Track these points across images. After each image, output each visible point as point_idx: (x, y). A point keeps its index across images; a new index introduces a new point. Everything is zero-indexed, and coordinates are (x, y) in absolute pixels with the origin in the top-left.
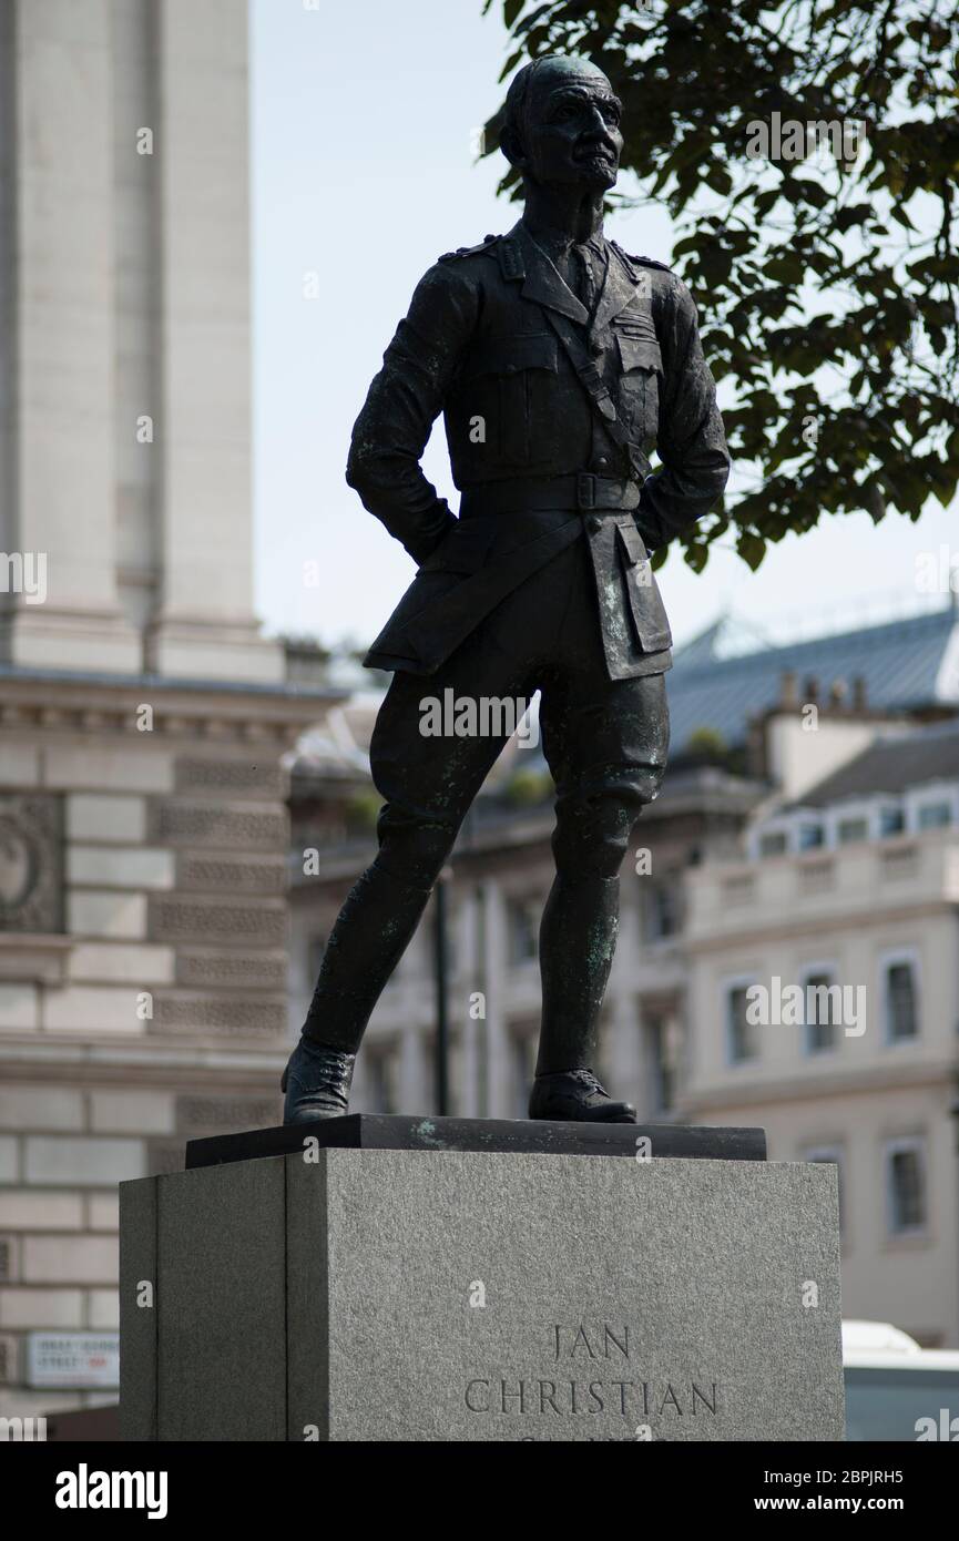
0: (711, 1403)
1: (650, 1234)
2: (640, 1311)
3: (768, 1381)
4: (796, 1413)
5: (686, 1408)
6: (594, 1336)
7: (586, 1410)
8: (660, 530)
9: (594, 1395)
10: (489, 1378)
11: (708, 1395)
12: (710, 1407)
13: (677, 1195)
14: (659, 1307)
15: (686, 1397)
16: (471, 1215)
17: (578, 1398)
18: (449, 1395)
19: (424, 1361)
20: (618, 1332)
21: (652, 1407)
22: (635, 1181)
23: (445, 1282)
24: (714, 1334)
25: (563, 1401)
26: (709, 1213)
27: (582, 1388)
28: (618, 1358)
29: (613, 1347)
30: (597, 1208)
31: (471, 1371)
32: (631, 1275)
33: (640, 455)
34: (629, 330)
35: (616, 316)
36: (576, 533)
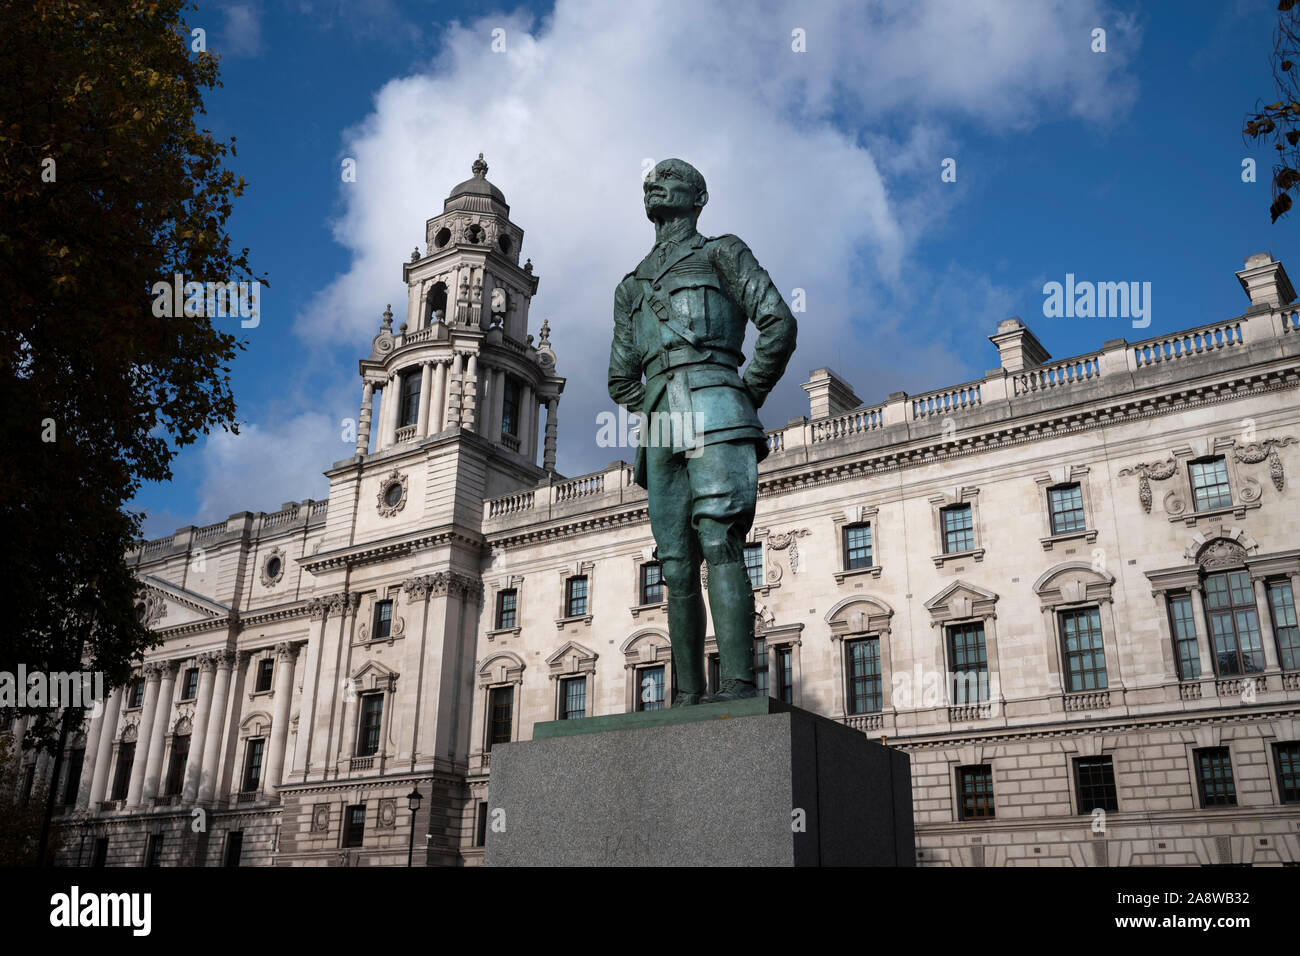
1: (666, 773)
2: (656, 824)
6: (630, 842)
13: (684, 747)
14: (670, 820)
20: (644, 839)
22: (658, 740)
26: (703, 756)
28: (643, 855)
30: (634, 761)
32: (652, 800)
33: (688, 331)
34: (680, 272)
35: (671, 268)
36: (664, 383)
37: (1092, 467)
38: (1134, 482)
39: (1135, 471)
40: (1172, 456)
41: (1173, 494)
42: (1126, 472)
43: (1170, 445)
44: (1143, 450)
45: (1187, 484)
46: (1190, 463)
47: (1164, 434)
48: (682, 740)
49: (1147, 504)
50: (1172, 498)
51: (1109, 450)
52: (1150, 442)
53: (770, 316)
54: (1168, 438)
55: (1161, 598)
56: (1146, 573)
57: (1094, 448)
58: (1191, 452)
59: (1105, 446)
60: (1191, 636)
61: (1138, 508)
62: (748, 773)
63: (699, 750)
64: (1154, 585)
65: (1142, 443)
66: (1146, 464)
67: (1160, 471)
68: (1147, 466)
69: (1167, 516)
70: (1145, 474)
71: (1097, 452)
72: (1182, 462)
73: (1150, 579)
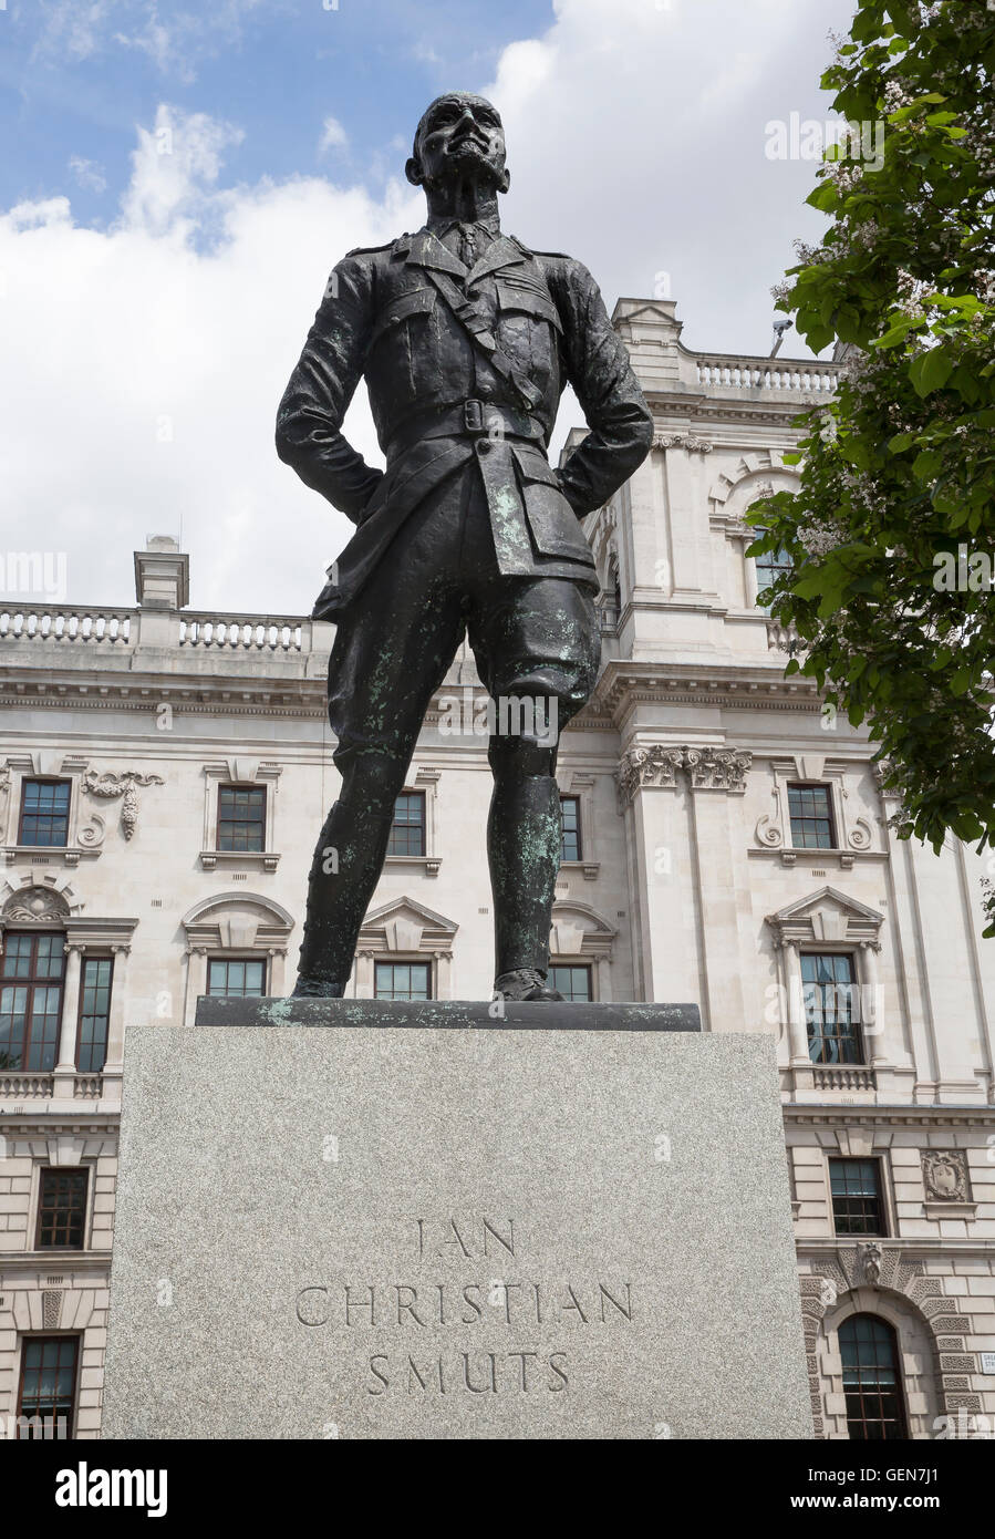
0: (626, 1308)
1: (541, 1113)
2: (529, 1201)
3: (699, 1279)
4: (740, 1316)
5: (593, 1311)
6: (471, 1232)
7: (458, 1320)
8: (590, 483)
9: (470, 1302)
10: (327, 1284)
11: (619, 1296)
12: (624, 1312)
13: (575, 1069)
14: (554, 1196)
15: (592, 1300)
16: (310, 1096)
17: (447, 1305)
18: (274, 1307)
19: (240, 1267)
20: (501, 1226)
21: (547, 1314)
23: (274, 1172)
24: (626, 1225)
25: (426, 1309)
26: (615, 1089)
27: (455, 1294)
28: (499, 1256)
29: (493, 1243)
30: (472, 1086)
31: (305, 1275)
32: (516, 1160)
33: (528, 383)
34: (512, 282)
35: (496, 270)
36: (467, 453)
48: (571, 1057)
53: (634, 407)
58: (31, 767)
62: (704, 1125)
63: (607, 1078)
72: (16, 778)
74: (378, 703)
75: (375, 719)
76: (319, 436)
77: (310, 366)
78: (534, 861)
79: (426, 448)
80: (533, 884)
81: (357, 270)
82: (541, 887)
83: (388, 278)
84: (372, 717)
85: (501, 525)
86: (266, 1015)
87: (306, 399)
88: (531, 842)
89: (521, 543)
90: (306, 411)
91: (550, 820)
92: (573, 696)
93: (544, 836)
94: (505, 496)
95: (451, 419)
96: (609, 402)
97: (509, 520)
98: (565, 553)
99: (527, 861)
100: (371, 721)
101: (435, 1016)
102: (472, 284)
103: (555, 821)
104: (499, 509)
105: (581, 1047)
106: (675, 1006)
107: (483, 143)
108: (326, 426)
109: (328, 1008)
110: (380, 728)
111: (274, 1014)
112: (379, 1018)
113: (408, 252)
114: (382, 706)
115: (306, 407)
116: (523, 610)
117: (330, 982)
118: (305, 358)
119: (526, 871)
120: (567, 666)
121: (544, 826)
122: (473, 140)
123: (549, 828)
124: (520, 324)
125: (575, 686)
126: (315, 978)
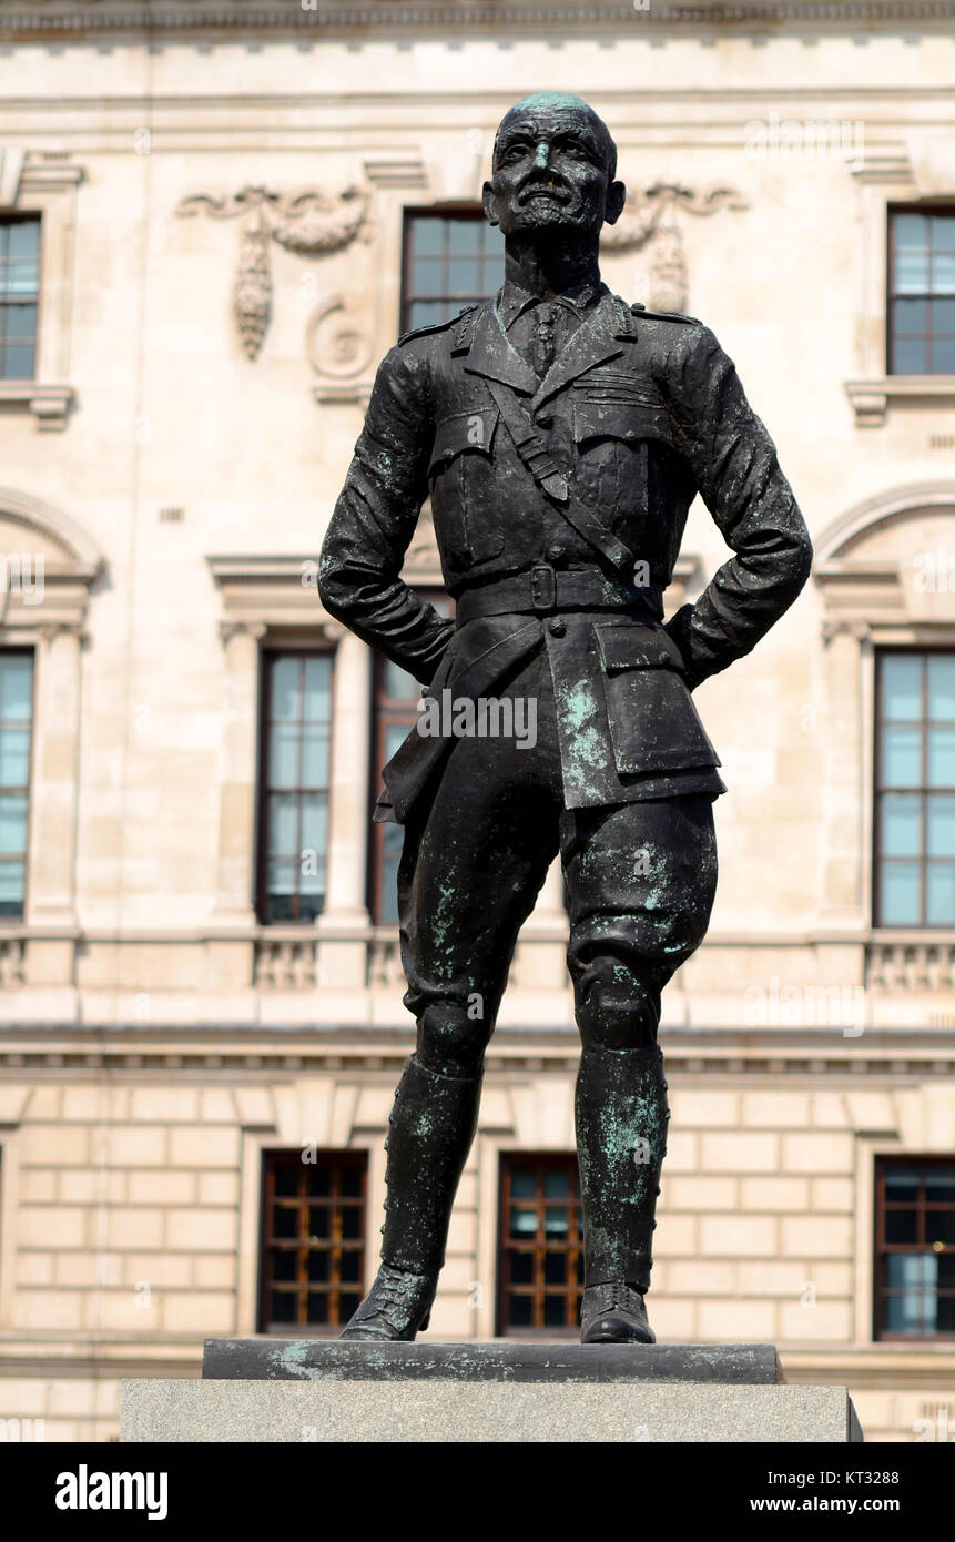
34: (595, 394)
35: (575, 379)
36: (533, 638)
37: (95, 166)
38: (224, 243)
39: (232, 206)
40: (359, 179)
41: (338, 307)
42: (203, 203)
43: (358, 139)
44: (273, 140)
45: (391, 281)
46: (411, 214)
47: (349, 99)
49: (253, 324)
50: (335, 323)
51: (161, 117)
52: (297, 117)
54: (356, 115)
55: (246, 653)
56: (213, 560)
57: (110, 102)
58: (419, 180)
59: (148, 102)
60: (314, 780)
61: (221, 334)
64: (230, 603)
65: (272, 117)
66: (272, 188)
67: (313, 225)
68: (273, 198)
69: (309, 380)
70: (263, 221)
71: (119, 118)
72: (387, 210)
73: (223, 580)
74: (444, 946)
75: (443, 964)
76: (364, 595)
77: (353, 499)
78: (621, 1154)
79: (485, 629)
80: (621, 1180)
81: (405, 373)
82: (632, 1184)
83: (444, 385)
84: (438, 963)
85: (572, 739)
86: (278, 1360)
87: (348, 544)
88: (617, 1132)
89: (596, 762)
90: (349, 563)
91: (641, 1102)
92: (668, 950)
93: (634, 1123)
94: (581, 696)
95: (516, 590)
96: (743, 529)
97: (581, 730)
98: (661, 765)
99: (613, 1155)
100: (438, 967)
101: (467, 1361)
102: (541, 406)
103: (650, 1103)
104: (571, 717)
105: (618, 1403)
106: (747, 1349)
107: (562, 191)
108: (375, 579)
109: (347, 1352)
110: (450, 976)
111: (288, 1359)
112: (403, 1364)
113: (468, 349)
114: (449, 951)
115: (350, 558)
116: (598, 848)
117: (414, 1274)
118: (350, 488)
119: (611, 1166)
120: (657, 914)
121: (633, 1112)
122: (547, 194)
123: (639, 1113)
124: (604, 453)
125: (668, 937)
126: (395, 1268)
